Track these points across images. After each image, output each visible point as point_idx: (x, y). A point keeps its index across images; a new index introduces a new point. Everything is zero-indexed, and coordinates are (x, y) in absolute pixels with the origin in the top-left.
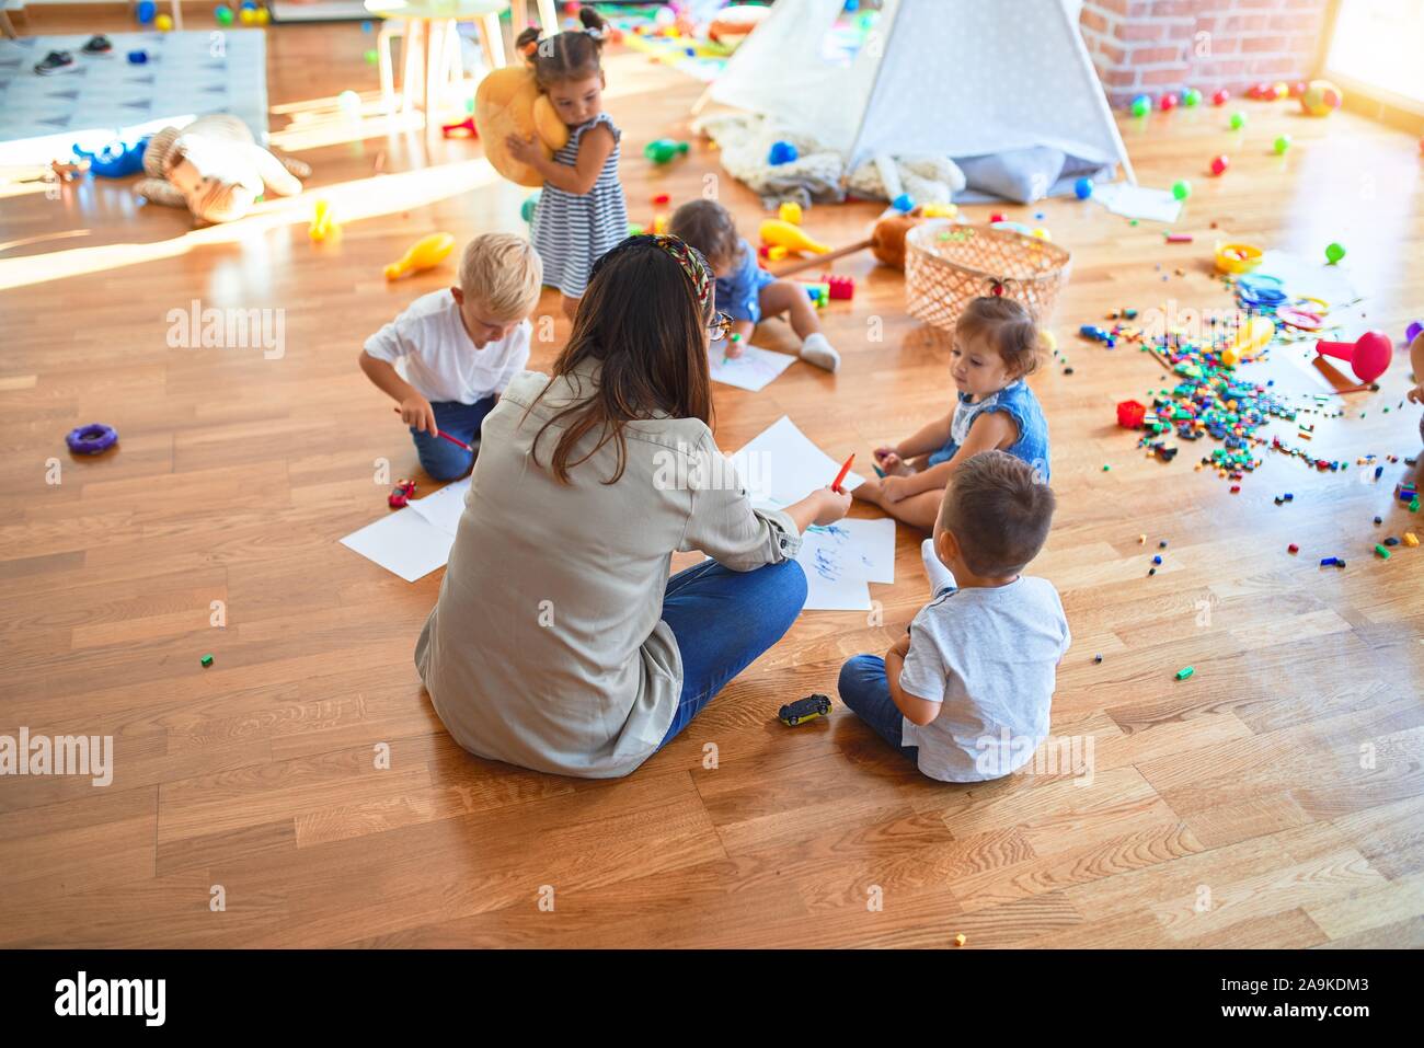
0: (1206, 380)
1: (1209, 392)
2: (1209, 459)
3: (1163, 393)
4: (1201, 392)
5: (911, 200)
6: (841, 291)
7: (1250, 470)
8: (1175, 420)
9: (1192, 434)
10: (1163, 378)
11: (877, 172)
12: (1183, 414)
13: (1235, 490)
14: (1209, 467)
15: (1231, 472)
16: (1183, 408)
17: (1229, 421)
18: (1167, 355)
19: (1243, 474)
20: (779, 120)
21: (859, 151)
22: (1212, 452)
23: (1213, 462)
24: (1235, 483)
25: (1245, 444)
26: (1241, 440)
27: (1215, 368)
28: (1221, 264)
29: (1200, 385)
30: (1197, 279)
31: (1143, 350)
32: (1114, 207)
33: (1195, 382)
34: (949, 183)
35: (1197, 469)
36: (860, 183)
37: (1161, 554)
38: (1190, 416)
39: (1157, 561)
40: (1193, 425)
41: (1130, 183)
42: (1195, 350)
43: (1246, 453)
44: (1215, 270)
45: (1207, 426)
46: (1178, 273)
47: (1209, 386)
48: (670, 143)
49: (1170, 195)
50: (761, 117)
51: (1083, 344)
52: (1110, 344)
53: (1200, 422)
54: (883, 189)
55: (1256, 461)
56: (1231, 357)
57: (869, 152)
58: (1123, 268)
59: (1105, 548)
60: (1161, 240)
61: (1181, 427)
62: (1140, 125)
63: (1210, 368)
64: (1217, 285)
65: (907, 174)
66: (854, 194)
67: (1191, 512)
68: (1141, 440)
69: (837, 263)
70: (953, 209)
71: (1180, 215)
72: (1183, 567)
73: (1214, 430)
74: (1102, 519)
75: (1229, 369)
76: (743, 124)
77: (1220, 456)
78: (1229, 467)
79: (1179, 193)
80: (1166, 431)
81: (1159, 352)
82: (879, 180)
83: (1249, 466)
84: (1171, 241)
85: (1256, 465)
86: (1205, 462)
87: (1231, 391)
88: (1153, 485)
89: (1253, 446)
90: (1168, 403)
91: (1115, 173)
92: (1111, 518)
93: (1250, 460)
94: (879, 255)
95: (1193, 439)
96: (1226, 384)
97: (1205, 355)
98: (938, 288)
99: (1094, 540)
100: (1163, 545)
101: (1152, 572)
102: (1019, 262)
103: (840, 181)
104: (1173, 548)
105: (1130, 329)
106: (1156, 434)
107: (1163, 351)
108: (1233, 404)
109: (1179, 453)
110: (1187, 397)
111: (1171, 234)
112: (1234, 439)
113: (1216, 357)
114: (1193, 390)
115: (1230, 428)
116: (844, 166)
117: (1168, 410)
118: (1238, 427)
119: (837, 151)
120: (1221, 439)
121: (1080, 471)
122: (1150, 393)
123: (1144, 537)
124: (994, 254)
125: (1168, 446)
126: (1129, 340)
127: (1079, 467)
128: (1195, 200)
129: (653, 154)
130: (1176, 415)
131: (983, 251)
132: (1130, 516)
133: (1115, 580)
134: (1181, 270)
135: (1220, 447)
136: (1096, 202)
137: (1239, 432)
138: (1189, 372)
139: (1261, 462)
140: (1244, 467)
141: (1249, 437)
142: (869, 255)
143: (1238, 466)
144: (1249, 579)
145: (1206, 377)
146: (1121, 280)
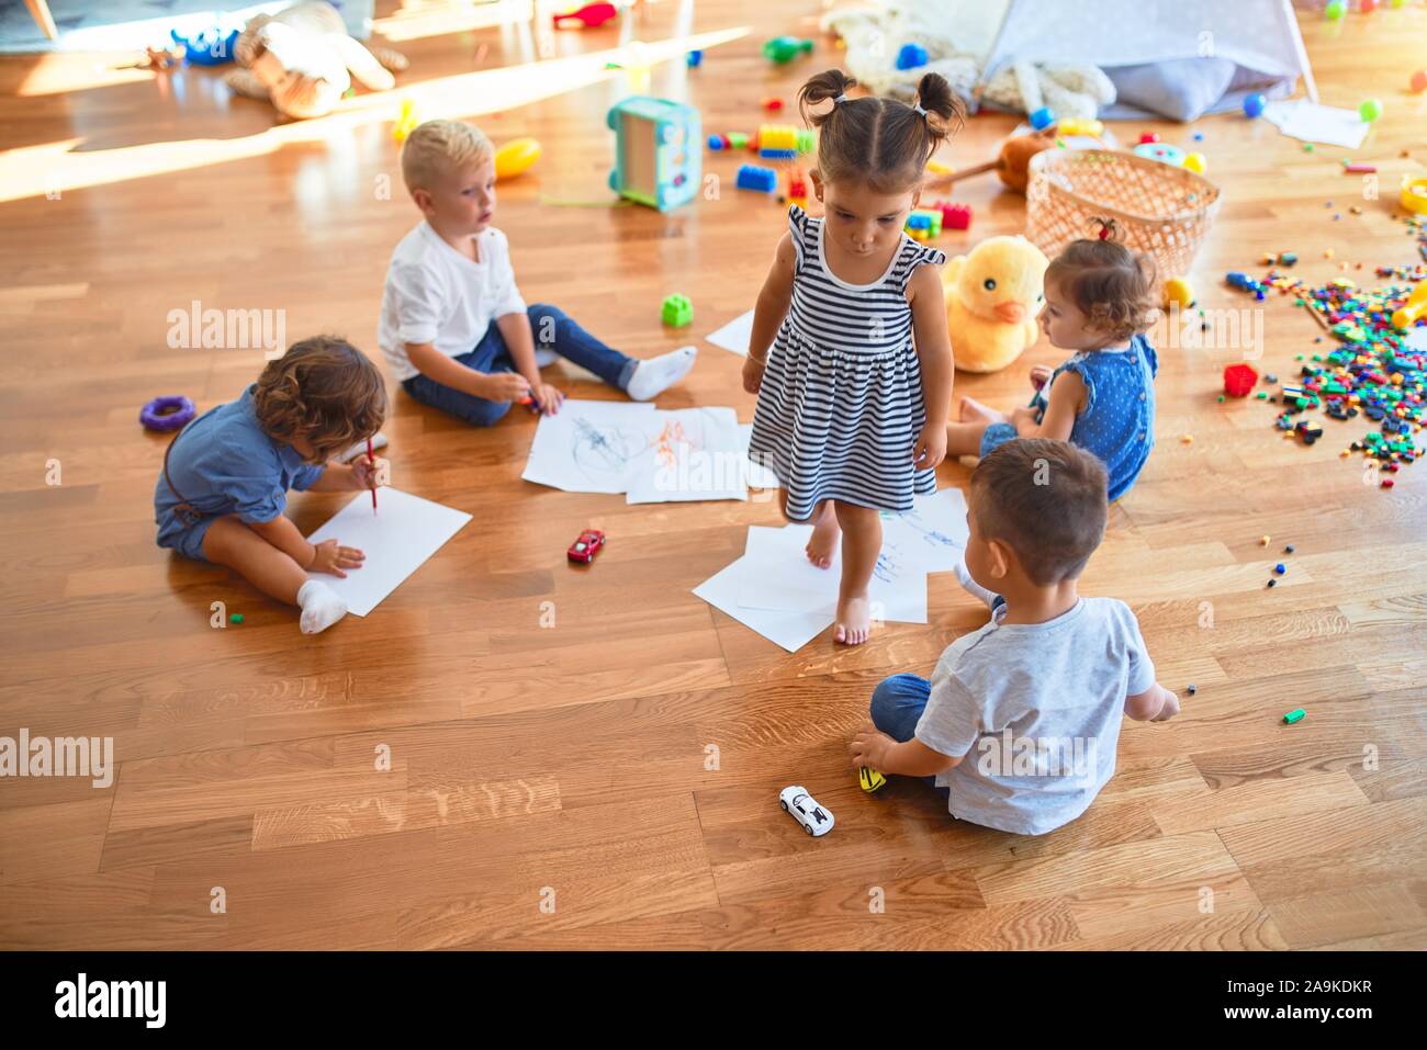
0: (1368, 347)
1: (1371, 361)
2: (1360, 444)
3: (1315, 359)
4: (1361, 360)
5: (1051, 114)
6: (956, 220)
7: (1410, 461)
8: (1325, 394)
9: (1344, 412)
10: (1318, 341)
11: (1016, 82)
12: (1335, 386)
13: (1387, 485)
14: (1359, 454)
15: (1385, 462)
16: (1336, 379)
17: (1390, 399)
18: (1326, 313)
19: (1400, 465)
20: (913, 18)
21: (997, 57)
22: (1365, 436)
23: (1365, 448)
24: (1387, 477)
25: (1407, 429)
26: (1402, 423)
27: (1383, 333)
28: (1406, 201)
29: (1361, 351)
30: (1375, 220)
31: (1298, 305)
32: (1287, 129)
33: (1356, 347)
34: (1097, 96)
35: (1344, 455)
36: (996, 92)
37: (1287, 562)
38: (1343, 390)
39: (1280, 571)
40: (1346, 400)
41: (1310, 100)
42: (1361, 307)
43: (1406, 439)
44: (1397, 208)
45: (1362, 404)
46: (1353, 211)
47: (1372, 353)
48: (793, 41)
49: (1357, 116)
50: (894, 14)
51: (1228, 295)
52: (1260, 296)
53: (1355, 398)
54: (1021, 101)
55: (1418, 450)
56: (1403, 318)
57: (1009, 58)
58: (1288, 203)
59: (1219, 549)
60: (1337, 170)
61: (1331, 403)
62: (1333, 29)
63: (1376, 331)
64: (1399, 227)
65: (1048, 84)
66: (989, 106)
67: (1331, 510)
68: (1280, 417)
69: (957, 186)
70: (1097, 127)
71: (1365, 140)
72: (1310, 580)
73: (1372, 409)
74: (1221, 512)
75: (1400, 333)
76: (874, 21)
77: (1373, 441)
78: (1382, 456)
79: (1368, 116)
80: (1312, 407)
81: (1317, 309)
82: (1016, 90)
83: (1408, 456)
84: (1350, 171)
85: (1417, 455)
86: (1354, 448)
87: (1398, 361)
88: (1288, 474)
89: (1416, 431)
90: (1319, 372)
91: (1293, 87)
92: (1232, 512)
93: (1411, 449)
94: (1005, 179)
95: (1344, 419)
96: (1393, 351)
97: (1372, 314)
98: (1062, 224)
99: (1206, 539)
100: (1289, 551)
101: (1271, 584)
102: (1161, 195)
103: (973, 91)
104: (1300, 555)
105: (1288, 278)
106: (1299, 410)
107: (1322, 308)
108: (1398, 377)
109: (1323, 435)
110: (1343, 366)
111: (1350, 164)
112: (1393, 421)
113: (1386, 318)
114: (1351, 357)
115: (1390, 406)
116: (980, 73)
117: (1318, 381)
118: (1401, 406)
119: (973, 56)
120: (1378, 420)
121: (1203, 451)
122: (1299, 359)
123: (1267, 539)
124: (1133, 184)
125: (1311, 427)
126: (1284, 292)
127: (1201, 447)
128: (1386, 122)
129: (771, 52)
130: (1326, 387)
131: (1121, 181)
132: (1254, 511)
133: (1226, 591)
134: (1358, 209)
135: (1374, 430)
136: (1268, 121)
137: (1401, 412)
138: (1349, 334)
139: (1424, 452)
140: (1402, 458)
141: (1412, 419)
142: (994, 178)
143: (1394, 456)
144: (1389, 600)
145: (1370, 342)
146: (1284, 217)
